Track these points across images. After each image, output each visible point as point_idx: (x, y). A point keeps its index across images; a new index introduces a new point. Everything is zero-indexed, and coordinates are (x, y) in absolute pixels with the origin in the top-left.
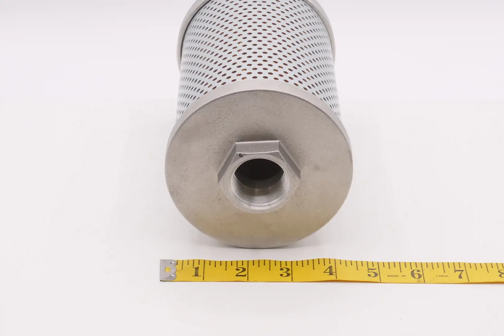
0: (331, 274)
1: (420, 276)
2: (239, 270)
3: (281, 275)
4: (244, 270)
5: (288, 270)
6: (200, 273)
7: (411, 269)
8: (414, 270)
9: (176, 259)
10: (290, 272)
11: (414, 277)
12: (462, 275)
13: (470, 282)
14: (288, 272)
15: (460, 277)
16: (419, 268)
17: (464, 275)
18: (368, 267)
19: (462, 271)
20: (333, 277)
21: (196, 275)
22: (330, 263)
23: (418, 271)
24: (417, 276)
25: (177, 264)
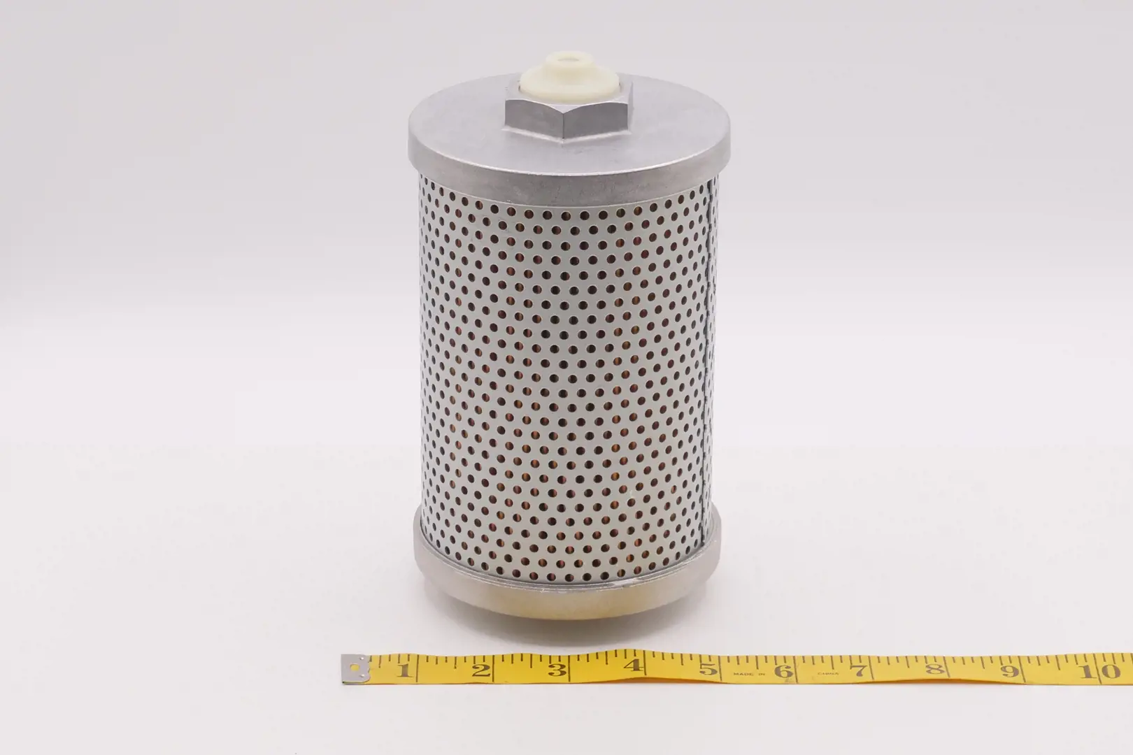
0: (636, 669)
1: (790, 674)
2: (478, 668)
3: (551, 674)
4: (486, 668)
5: (563, 666)
6: (411, 670)
7: (776, 664)
8: (779, 668)
9: (368, 654)
10: (566, 669)
11: (780, 676)
12: (862, 673)
13: (876, 680)
14: (562, 670)
15: (859, 674)
16: (790, 663)
17: (866, 672)
18: (701, 662)
19: (864, 667)
20: (640, 674)
21: (405, 674)
22: (635, 655)
23: (788, 667)
24: (784, 674)
25: (371, 660)
